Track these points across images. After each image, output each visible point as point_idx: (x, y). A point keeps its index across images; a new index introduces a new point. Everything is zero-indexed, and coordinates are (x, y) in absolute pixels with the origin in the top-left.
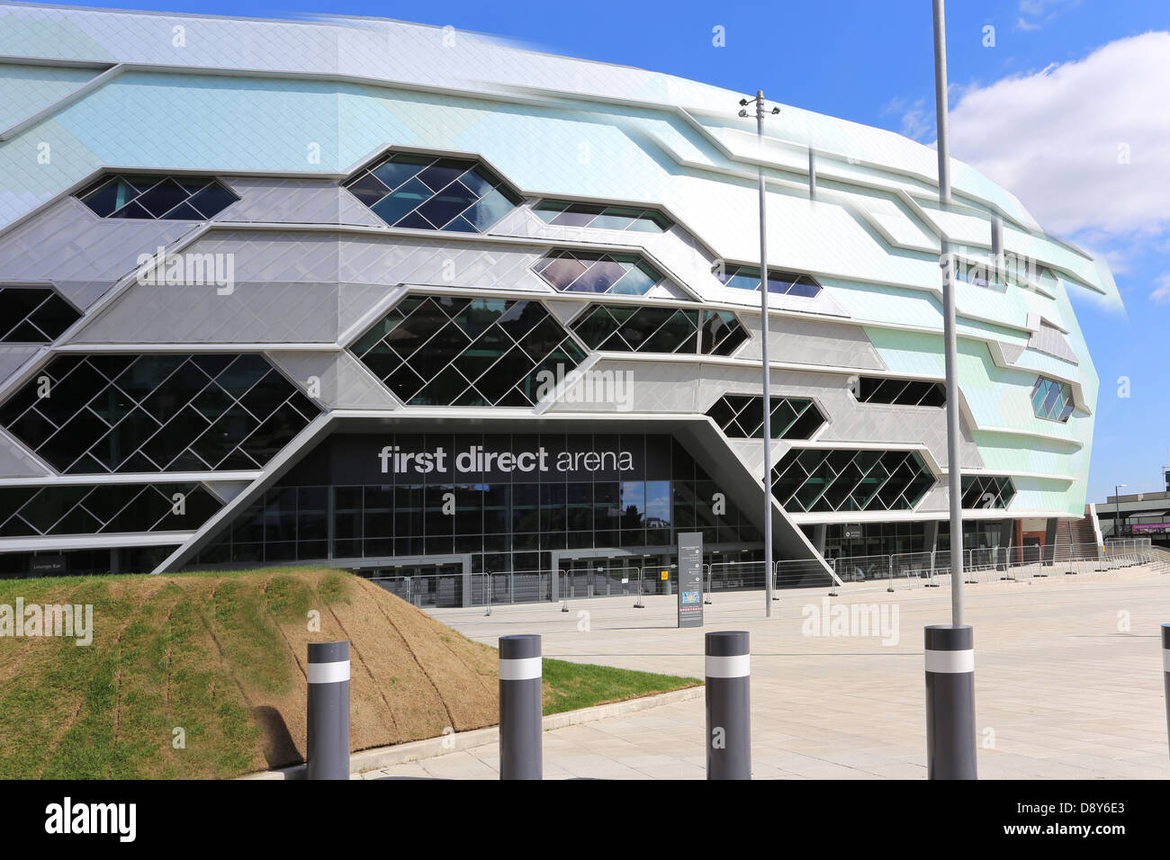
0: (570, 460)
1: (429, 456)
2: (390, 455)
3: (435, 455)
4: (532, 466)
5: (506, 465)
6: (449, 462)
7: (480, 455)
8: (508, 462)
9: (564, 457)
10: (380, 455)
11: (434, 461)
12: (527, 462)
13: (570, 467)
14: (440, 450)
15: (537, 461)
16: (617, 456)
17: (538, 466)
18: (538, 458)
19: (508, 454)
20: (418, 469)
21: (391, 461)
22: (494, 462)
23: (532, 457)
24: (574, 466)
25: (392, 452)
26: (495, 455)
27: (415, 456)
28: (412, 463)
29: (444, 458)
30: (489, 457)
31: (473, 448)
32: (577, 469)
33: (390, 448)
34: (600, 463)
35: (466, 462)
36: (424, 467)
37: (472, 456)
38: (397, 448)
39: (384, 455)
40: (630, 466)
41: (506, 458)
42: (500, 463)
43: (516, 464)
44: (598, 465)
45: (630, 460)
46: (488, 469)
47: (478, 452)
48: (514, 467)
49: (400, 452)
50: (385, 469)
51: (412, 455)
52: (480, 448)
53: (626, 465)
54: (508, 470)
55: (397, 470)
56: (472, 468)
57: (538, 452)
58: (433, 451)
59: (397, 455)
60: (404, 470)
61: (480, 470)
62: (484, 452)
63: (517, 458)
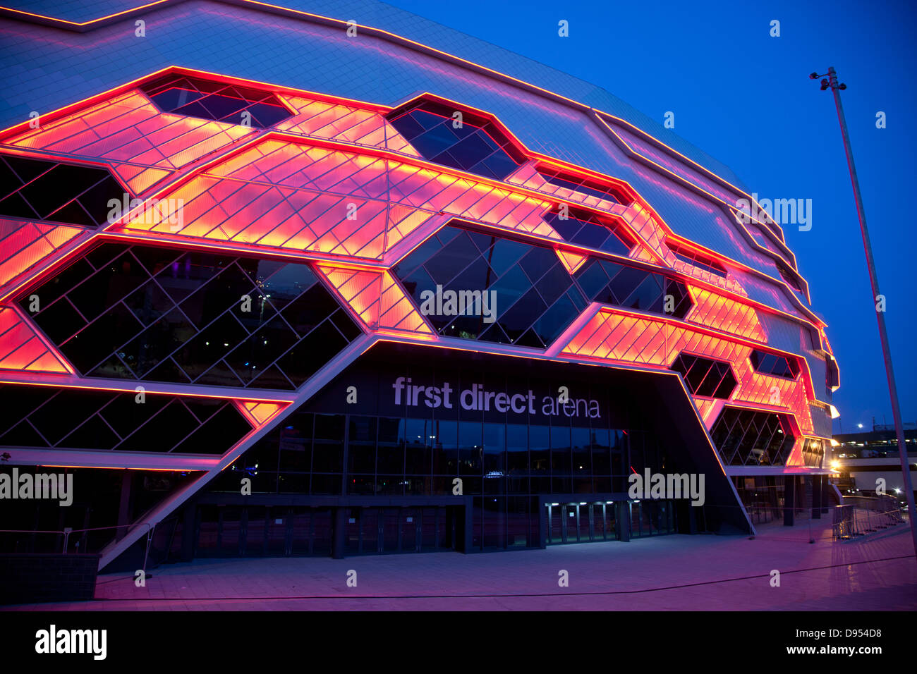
0: (552, 405)
1: (437, 390)
2: (403, 387)
3: (442, 389)
4: (523, 409)
5: (502, 406)
6: (454, 398)
7: (481, 393)
8: (504, 402)
9: (548, 402)
10: (394, 386)
11: (442, 396)
12: (519, 404)
13: (553, 411)
14: (447, 385)
15: (526, 404)
17: (527, 409)
18: (527, 400)
19: (503, 395)
20: (428, 403)
21: (404, 392)
22: (492, 401)
23: (523, 399)
24: (555, 411)
25: (405, 383)
26: (493, 394)
27: (425, 389)
28: (422, 396)
29: (450, 393)
30: (488, 396)
31: (475, 386)
32: (558, 414)
33: (403, 379)
34: (575, 409)
35: (469, 400)
36: (433, 401)
37: (474, 394)
38: (410, 380)
39: (398, 386)
40: (598, 415)
41: (502, 398)
42: (497, 402)
43: (510, 405)
44: (574, 411)
46: (487, 408)
47: (479, 390)
48: (508, 408)
49: (412, 384)
50: (398, 401)
51: (422, 388)
52: (481, 386)
53: (594, 412)
54: (503, 410)
55: (409, 403)
56: (474, 406)
57: (528, 394)
58: (441, 386)
59: (409, 387)
60: (415, 403)
61: (481, 408)
62: (483, 390)
63: (511, 399)
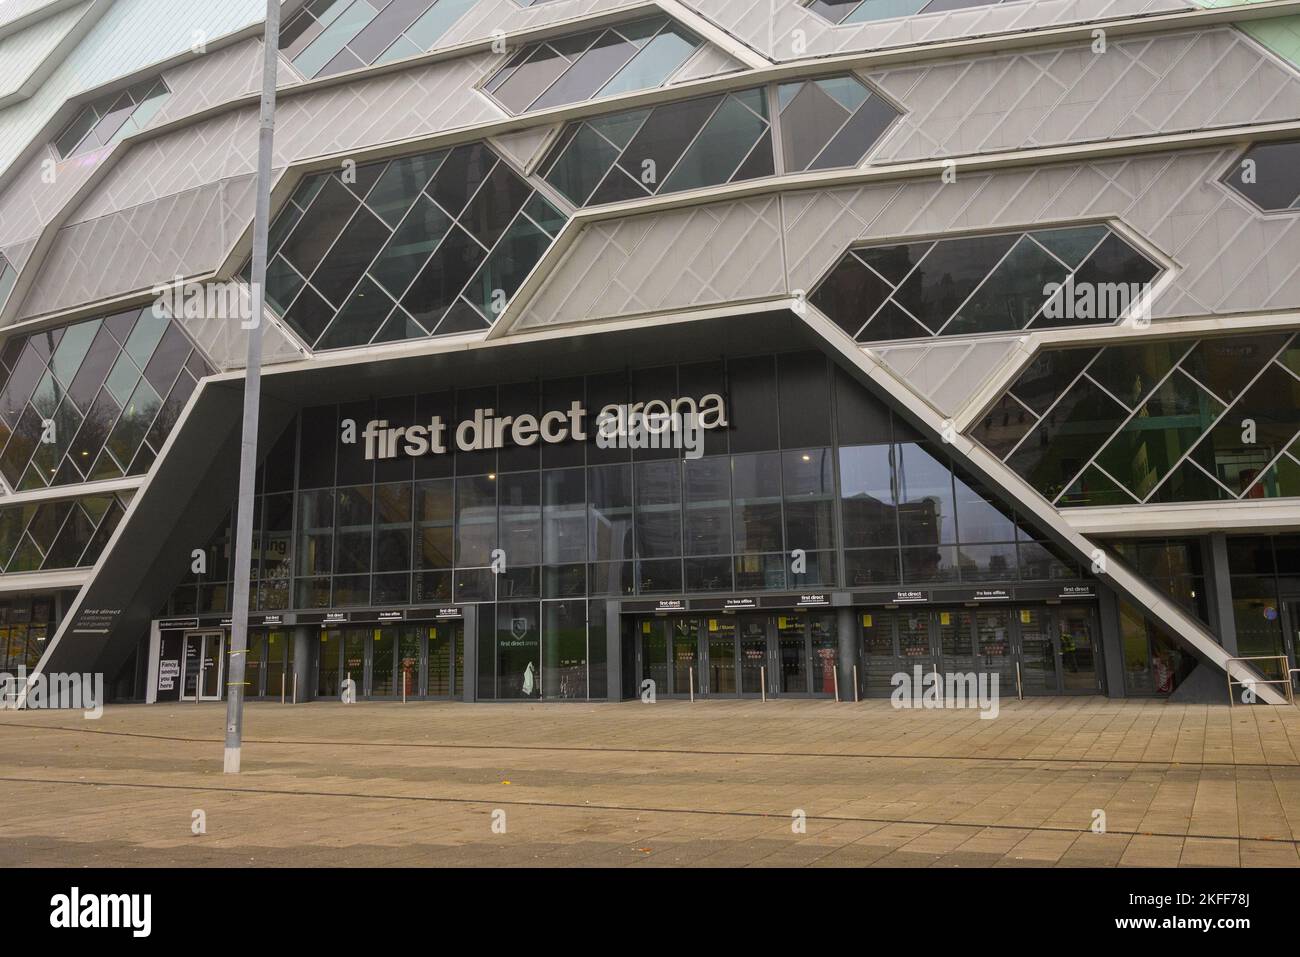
1: (422, 430)
2: (375, 433)
3: (430, 428)
4: (562, 434)
5: (524, 435)
6: (448, 437)
7: (487, 422)
10: (364, 435)
11: (428, 437)
12: (555, 427)
14: (436, 419)
15: (568, 424)
16: (698, 404)
17: (570, 433)
18: (570, 419)
19: (526, 418)
20: (409, 450)
21: (376, 442)
22: (508, 430)
23: (562, 418)
25: (377, 429)
26: (508, 420)
27: (405, 432)
28: (402, 442)
29: (440, 431)
30: (501, 424)
31: (478, 413)
33: (375, 423)
35: (470, 435)
36: (416, 447)
37: (477, 426)
38: (384, 423)
39: (369, 434)
40: (721, 421)
41: (523, 424)
42: (516, 432)
43: (538, 432)
45: (720, 408)
46: (499, 443)
47: (484, 418)
48: (533, 439)
49: (386, 428)
50: (371, 454)
51: (401, 431)
52: (489, 412)
53: (711, 418)
54: (529, 441)
55: (385, 455)
56: (477, 444)
57: (570, 409)
58: (427, 423)
59: (383, 433)
60: (392, 454)
61: (489, 445)
62: (492, 417)
63: (539, 422)
